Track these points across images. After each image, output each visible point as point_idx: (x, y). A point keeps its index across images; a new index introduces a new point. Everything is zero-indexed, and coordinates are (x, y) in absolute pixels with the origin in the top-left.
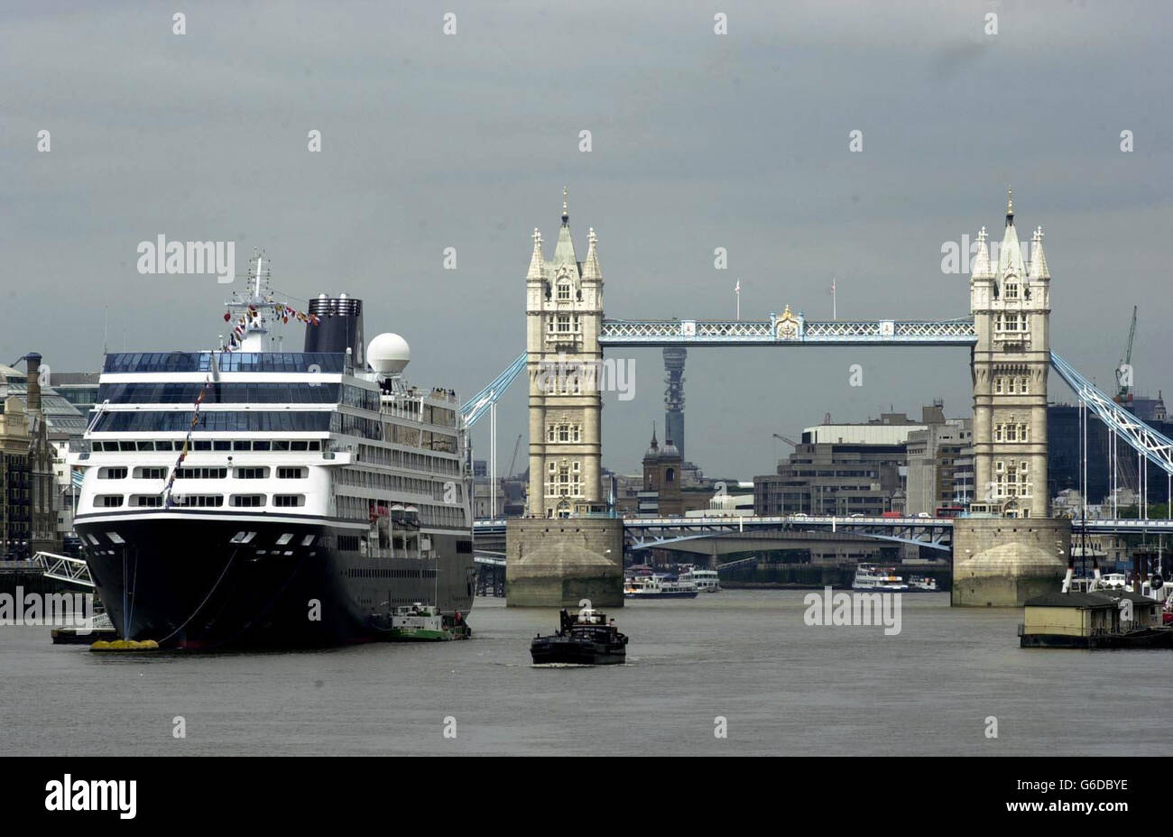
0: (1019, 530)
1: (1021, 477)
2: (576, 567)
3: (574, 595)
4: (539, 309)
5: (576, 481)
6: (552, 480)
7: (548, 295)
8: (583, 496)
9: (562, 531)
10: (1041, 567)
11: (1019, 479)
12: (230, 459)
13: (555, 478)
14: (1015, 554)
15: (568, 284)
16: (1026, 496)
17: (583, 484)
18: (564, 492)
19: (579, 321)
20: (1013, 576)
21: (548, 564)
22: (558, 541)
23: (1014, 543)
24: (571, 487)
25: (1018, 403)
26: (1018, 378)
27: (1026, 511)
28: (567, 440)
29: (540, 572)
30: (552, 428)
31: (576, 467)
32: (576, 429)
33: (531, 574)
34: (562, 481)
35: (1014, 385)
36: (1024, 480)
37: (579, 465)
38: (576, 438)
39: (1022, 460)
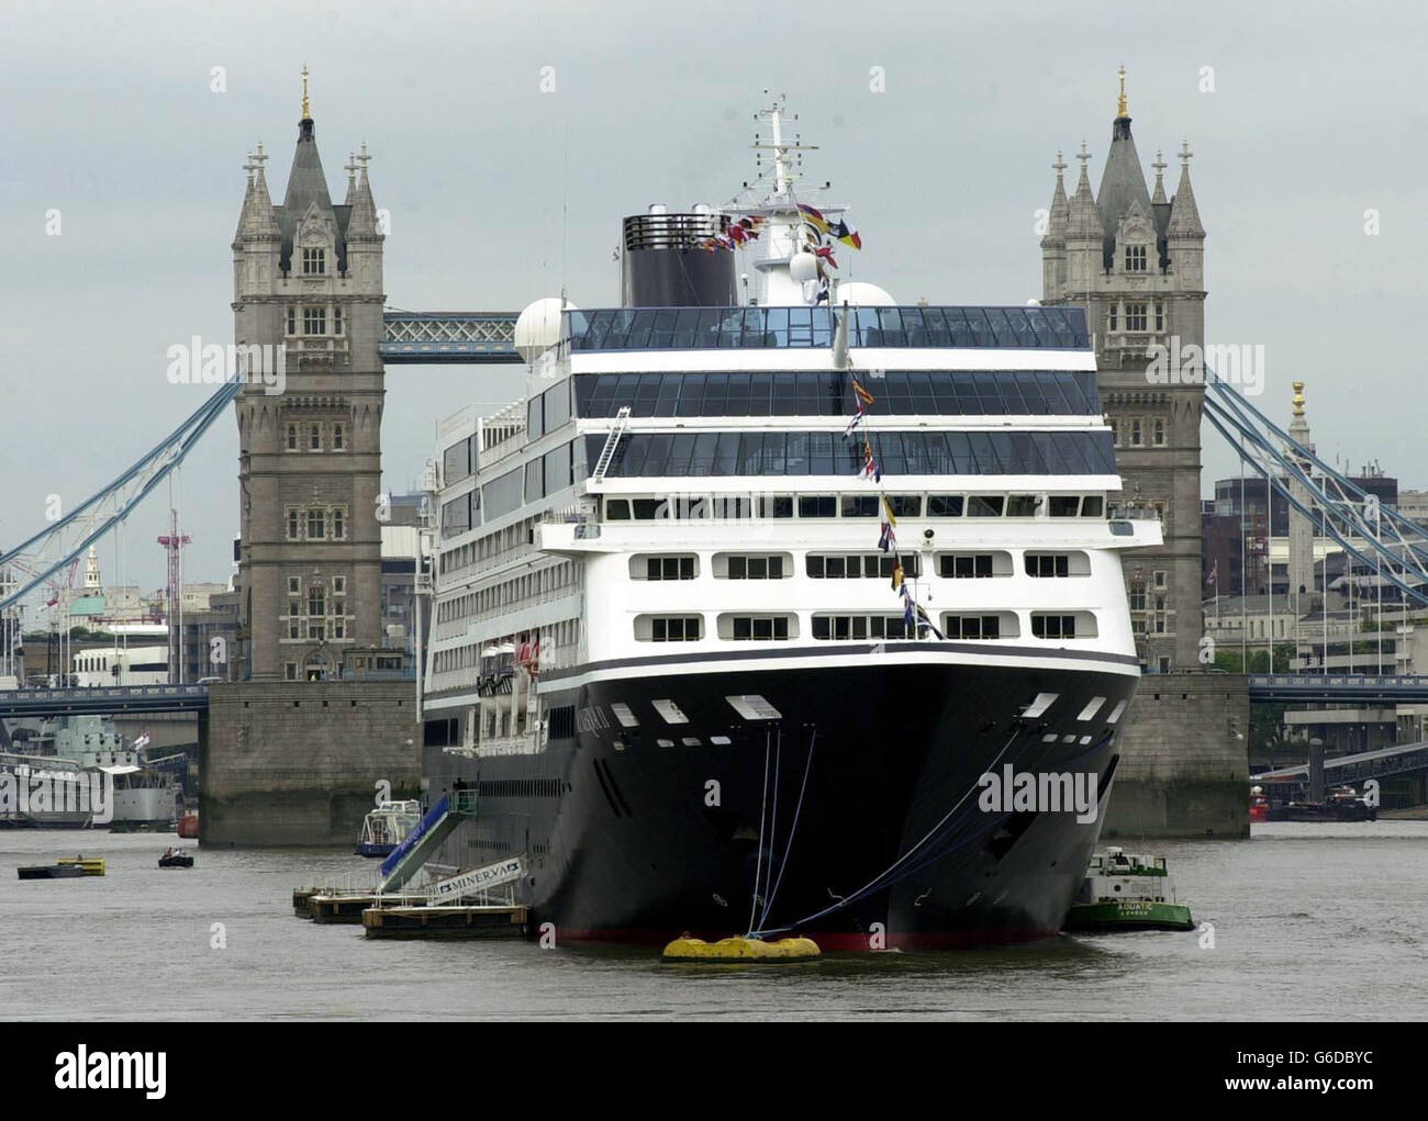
0: (1164, 697)
1: (1154, 600)
2: (354, 771)
3: (351, 823)
4: (269, 293)
5: (339, 611)
6: (294, 612)
7: (285, 266)
8: (352, 640)
9: (325, 704)
10: (1208, 763)
11: (1151, 603)
12: (929, 534)
13: (300, 606)
14: (1160, 740)
15: (320, 245)
16: (1165, 634)
17: (352, 617)
18: (317, 631)
19: (343, 315)
20: (1160, 781)
21: (301, 766)
22: (318, 723)
23: (1157, 721)
24: (330, 623)
25: (1148, 464)
26: (1147, 419)
27: (1164, 662)
28: (321, 535)
29: (289, 782)
30: (293, 515)
31: (339, 587)
32: (339, 515)
33: (269, 785)
34: (312, 613)
35: (1142, 431)
36: (1160, 605)
37: (344, 583)
38: (339, 534)
39: (1156, 568)
